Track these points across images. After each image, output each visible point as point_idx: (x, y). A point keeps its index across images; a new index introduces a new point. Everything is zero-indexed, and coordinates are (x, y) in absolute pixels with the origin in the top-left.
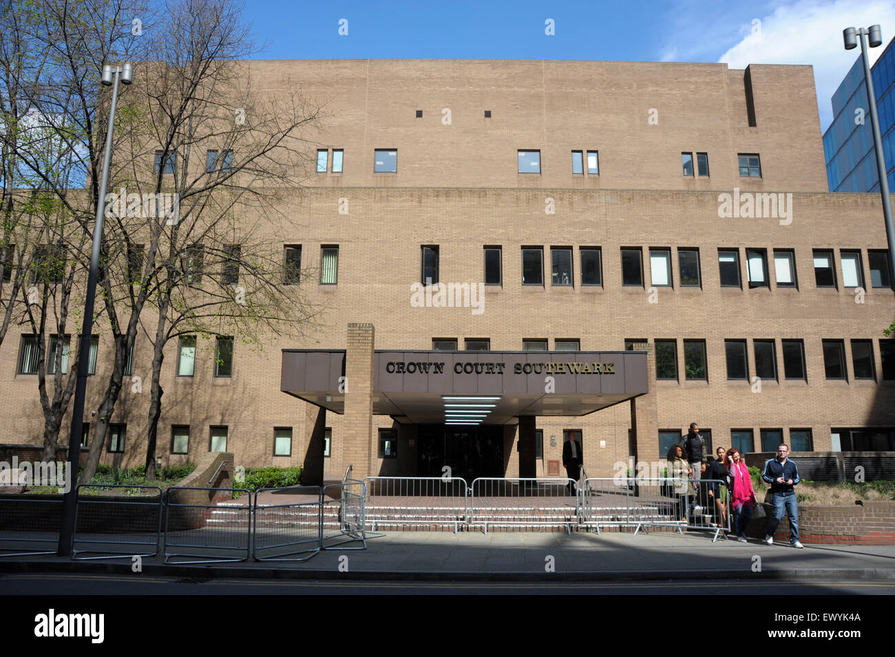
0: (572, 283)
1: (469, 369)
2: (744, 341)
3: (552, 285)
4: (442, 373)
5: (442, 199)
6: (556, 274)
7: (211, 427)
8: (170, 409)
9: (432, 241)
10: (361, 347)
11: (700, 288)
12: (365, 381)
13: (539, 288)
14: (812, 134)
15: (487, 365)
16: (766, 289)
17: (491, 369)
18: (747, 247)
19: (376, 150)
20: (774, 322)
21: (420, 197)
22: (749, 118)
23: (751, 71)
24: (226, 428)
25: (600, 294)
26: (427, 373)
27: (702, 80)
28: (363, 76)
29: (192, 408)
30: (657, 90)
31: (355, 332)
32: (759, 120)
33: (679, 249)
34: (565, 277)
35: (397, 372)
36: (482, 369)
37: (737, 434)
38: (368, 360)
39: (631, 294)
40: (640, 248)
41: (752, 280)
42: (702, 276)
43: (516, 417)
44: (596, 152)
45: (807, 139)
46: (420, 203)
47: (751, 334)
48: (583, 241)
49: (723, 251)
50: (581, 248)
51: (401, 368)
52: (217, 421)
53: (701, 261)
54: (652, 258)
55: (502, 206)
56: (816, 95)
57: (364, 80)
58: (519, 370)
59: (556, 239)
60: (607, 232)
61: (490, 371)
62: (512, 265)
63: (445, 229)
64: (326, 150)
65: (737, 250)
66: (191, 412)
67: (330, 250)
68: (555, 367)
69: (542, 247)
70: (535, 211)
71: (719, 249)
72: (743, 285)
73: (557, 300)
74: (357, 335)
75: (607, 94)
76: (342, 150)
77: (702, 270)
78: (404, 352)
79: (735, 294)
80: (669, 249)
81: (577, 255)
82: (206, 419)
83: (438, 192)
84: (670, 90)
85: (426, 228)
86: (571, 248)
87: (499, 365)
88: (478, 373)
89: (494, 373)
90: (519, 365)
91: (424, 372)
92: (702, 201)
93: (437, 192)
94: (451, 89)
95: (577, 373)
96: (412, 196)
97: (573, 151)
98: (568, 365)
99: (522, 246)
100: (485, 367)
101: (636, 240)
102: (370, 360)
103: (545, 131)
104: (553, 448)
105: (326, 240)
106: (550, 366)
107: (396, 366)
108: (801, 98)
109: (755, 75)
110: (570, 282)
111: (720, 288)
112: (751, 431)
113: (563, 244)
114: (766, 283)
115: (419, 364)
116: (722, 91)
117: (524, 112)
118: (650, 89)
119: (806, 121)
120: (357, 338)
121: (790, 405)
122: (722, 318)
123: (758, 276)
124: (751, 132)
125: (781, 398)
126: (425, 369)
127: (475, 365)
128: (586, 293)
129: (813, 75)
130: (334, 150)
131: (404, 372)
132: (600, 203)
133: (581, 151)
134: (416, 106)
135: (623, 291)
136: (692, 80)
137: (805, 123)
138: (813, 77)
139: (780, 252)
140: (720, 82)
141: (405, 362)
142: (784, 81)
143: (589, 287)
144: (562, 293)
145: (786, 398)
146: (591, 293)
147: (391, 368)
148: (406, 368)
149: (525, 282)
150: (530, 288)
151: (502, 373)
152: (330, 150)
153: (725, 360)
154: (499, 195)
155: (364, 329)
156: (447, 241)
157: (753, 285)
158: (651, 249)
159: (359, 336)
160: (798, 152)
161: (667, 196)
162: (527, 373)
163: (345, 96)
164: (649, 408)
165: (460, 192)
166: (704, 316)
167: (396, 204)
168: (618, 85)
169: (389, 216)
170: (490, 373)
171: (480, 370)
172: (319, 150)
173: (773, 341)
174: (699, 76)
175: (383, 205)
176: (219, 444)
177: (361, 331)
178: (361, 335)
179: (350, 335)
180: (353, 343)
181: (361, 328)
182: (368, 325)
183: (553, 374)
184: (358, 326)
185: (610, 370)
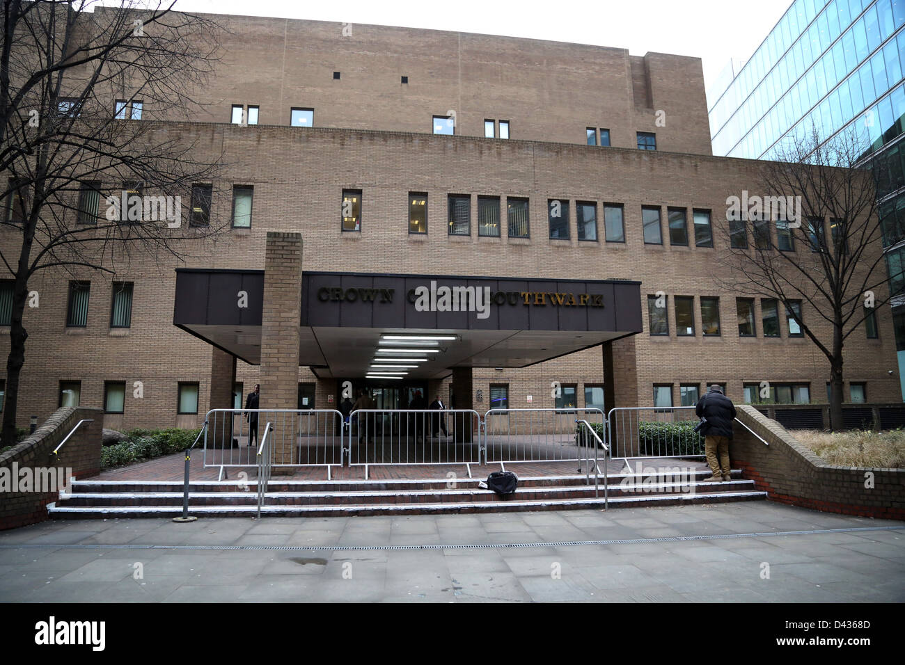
3: (480, 236)
4: (391, 303)
5: (366, 142)
7: (107, 383)
9: (354, 186)
10: (285, 264)
11: (624, 244)
12: (291, 310)
13: (467, 238)
14: (701, 120)
16: (685, 248)
18: (669, 205)
19: (292, 108)
20: (693, 280)
21: (343, 139)
22: (645, 101)
23: (650, 58)
24: (124, 383)
25: (527, 246)
26: (371, 303)
27: (606, 62)
28: (281, 35)
30: (565, 68)
31: (277, 244)
32: (654, 103)
33: (605, 204)
35: (332, 301)
38: (295, 281)
39: (558, 247)
40: (568, 202)
42: (627, 233)
45: (697, 124)
46: (343, 145)
47: (673, 290)
48: (511, 192)
49: (646, 209)
50: (509, 198)
51: (338, 296)
52: (112, 376)
53: (626, 218)
55: (428, 152)
57: (282, 39)
59: (483, 189)
60: (535, 184)
62: (438, 214)
63: (368, 173)
64: (241, 106)
65: (659, 208)
67: (245, 191)
68: (532, 298)
69: (469, 196)
70: (463, 159)
71: (643, 206)
72: (665, 243)
73: (482, 251)
74: (280, 248)
75: (519, 68)
76: (257, 107)
77: (626, 226)
78: (341, 275)
79: (658, 251)
80: (595, 204)
81: (504, 206)
83: (362, 134)
84: (578, 69)
85: (348, 171)
86: (498, 198)
91: (368, 303)
92: (627, 158)
93: (360, 135)
94: (368, 53)
95: (559, 306)
96: (334, 137)
97: (486, 120)
98: (548, 296)
99: (448, 194)
101: (564, 193)
103: (459, 99)
104: (479, 403)
105: (240, 180)
106: (526, 296)
107: (331, 294)
108: (692, 86)
109: (653, 62)
110: (497, 234)
111: (643, 245)
113: (491, 194)
114: (686, 241)
115: (360, 291)
116: (623, 73)
117: (440, 80)
118: (559, 66)
119: (696, 107)
120: (279, 252)
121: (708, 360)
122: (646, 274)
124: (648, 113)
125: (699, 354)
126: (369, 297)
128: (513, 245)
129: (702, 67)
130: (249, 106)
131: (341, 302)
132: (528, 154)
133: (494, 121)
134: (334, 68)
135: (550, 245)
136: (598, 61)
137: (695, 109)
138: (702, 69)
139: (699, 212)
140: (622, 65)
141: (343, 288)
142: (678, 70)
143: (515, 240)
144: (489, 244)
145: (704, 354)
146: (518, 245)
147: (324, 296)
148: (343, 296)
149: (451, 232)
150: (457, 238)
152: (246, 107)
154: (426, 140)
155: (290, 240)
156: (369, 185)
157: (673, 243)
158: (578, 203)
159: (283, 249)
160: (689, 134)
161: (594, 152)
162: (499, 304)
163: (263, 53)
164: (627, 353)
165: (385, 136)
166: (629, 272)
167: (317, 145)
168: (529, 61)
169: (309, 158)
172: (234, 106)
173: (691, 298)
174: (603, 58)
175: (302, 145)
177: (285, 244)
178: (285, 248)
179: (270, 248)
180: (274, 258)
181: (286, 240)
182: (294, 236)
183: (531, 307)
184: (282, 236)
185: (598, 303)
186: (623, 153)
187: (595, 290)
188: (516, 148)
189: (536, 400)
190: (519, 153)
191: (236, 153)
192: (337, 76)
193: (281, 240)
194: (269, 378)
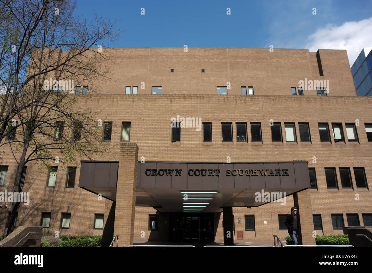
0: (247, 140)
1: (197, 173)
2: (334, 168)
3: (237, 142)
4: (180, 175)
5: (182, 100)
6: (238, 137)
7: (63, 214)
8: (42, 204)
10: (128, 158)
11: (310, 143)
12: (130, 180)
13: (231, 143)
15: (208, 170)
16: (343, 143)
17: (211, 173)
18: (332, 122)
19: (153, 86)
20: (349, 159)
21: (171, 99)
22: (320, 73)
23: (320, 52)
24: (70, 214)
25: (261, 146)
26: (171, 175)
27: (298, 56)
28: (147, 55)
29: (52, 203)
30: (278, 61)
31: (125, 148)
32: (324, 73)
33: (299, 123)
34: (243, 138)
35: (152, 175)
36: (206, 173)
37: (334, 217)
38: (133, 166)
39: (276, 146)
40: (280, 123)
41: (336, 139)
42: (311, 137)
43: (222, 207)
44: (252, 87)
45: (347, 81)
46: (171, 102)
47: (338, 165)
48: (252, 120)
49: (320, 124)
50: (251, 123)
51: (155, 173)
52: (65, 211)
53: (310, 129)
54: (286, 128)
55: (211, 103)
56: (349, 62)
57: (147, 56)
58: (229, 173)
59: (238, 119)
60: (263, 116)
61: (211, 174)
62: (217, 132)
63: (183, 114)
64: (130, 86)
65: (327, 124)
66: (52, 206)
67: (127, 124)
68: (251, 172)
69: (231, 123)
70: (228, 105)
71: (319, 123)
72: (332, 141)
73: (239, 149)
74: (127, 150)
75: (256, 62)
76: (137, 86)
77: (311, 134)
78: (156, 163)
79: (328, 145)
80: (294, 123)
81: (249, 127)
82: (60, 209)
83: (180, 96)
84: (285, 60)
85: (174, 113)
86: (246, 123)
87: (216, 171)
88: (203, 176)
89: (213, 176)
90: (229, 170)
91: (169, 175)
92: (309, 100)
93: (180, 97)
94: (186, 60)
95: (265, 175)
96: (167, 98)
97: (242, 87)
98: (259, 170)
99: (222, 122)
100: (207, 172)
101: (278, 119)
102: (134, 166)
103: (229, 78)
104: (239, 225)
105: (125, 119)
106: (248, 171)
107: (152, 172)
108: (342, 64)
109: (322, 54)
110: (246, 140)
111: (320, 142)
112: (342, 215)
113: (242, 122)
114: (343, 139)
115: (166, 170)
116: (307, 61)
117: (219, 70)
118: (275, 60)
119: (346, 73)
120: (126, 152)
122: (323, 157)
123: (338, 136)
124: (321, 78)
126: (170, 173)
127: (201, 170)
128: (254, 145)
129: (347, 54)
130: (134, 86)
131: (156, 175)
132: (259, 101)
133: (245, 87)
134: (171, 67)
135: (273, 145)
136: (294, 56)
138: (347, 55)
139: (349, 125)
140: (306, 57)
141: (157, 169)
142: (334, 56)
143: (255, 142)
144: (242, 145)
146: (257, 145)
147: (148, 173)
148: (157, 172)
149: (223, 140)
150: (226, 143)
151: (218, 176)
152: (132, 87)
153: (325, 178)
154: (210, 98)
155: (131, 146)
157: (336, 141)
158: (285, 123)
159: (128, 151)
160: (343, 87)
161: (292, 98)
162: (234, 176)
163: (139, 63)
164: (306, 199)
165: (191, 97)
167: (160, 102)
168: (261, 58)
169: (156, 108)
170: (211, 176)
171: (204, 174)
172: (126, 86)
173: (349, 168)
174: (297, 54)
175: (153, 103)
176: (66, 222)
177: (129, 148)
178: (129, 150)
179: (122, 150)
180: (123, 155)
181: (129, 146)
182: (133, 145)
183: (251, 176)
184: (127, 144)
185: (286, 173)
186: (306, 98)
187: (284, 167)
188: (254, 99)
189: (269, 223)
190: (255, 101)
191: (123, 107)
192: (172, 71)
193: (127, 146)
194: (120, 213)
